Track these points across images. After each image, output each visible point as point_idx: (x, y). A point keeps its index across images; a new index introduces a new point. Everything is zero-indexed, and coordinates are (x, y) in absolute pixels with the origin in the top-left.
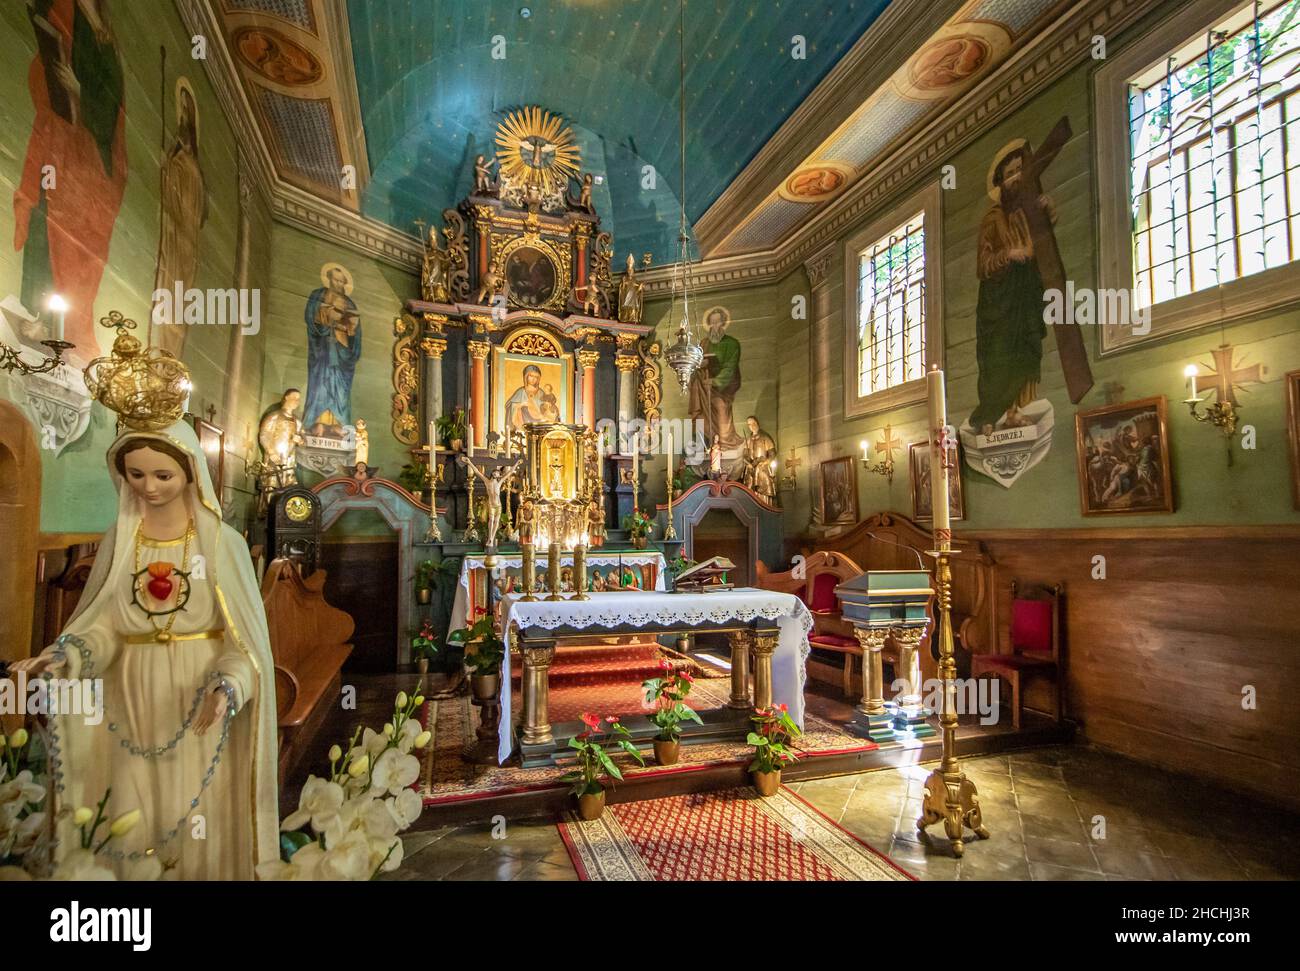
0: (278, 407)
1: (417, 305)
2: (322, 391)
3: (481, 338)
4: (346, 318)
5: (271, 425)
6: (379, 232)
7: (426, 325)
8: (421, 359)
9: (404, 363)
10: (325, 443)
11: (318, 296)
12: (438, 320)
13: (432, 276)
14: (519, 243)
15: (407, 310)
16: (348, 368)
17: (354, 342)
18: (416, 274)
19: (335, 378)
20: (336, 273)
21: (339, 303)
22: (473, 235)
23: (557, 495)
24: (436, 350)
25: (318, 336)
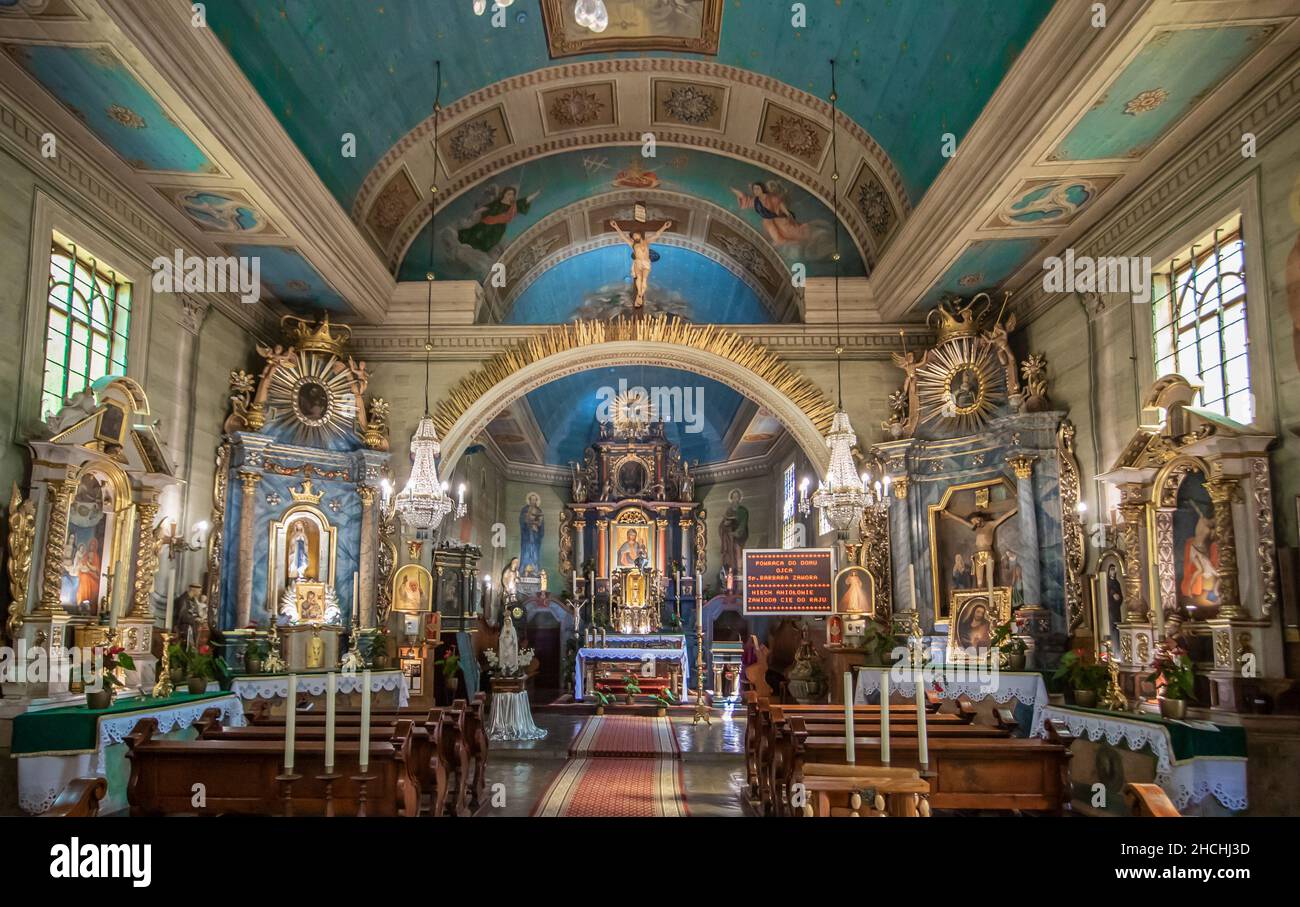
0: (509, 566)
1: (570, 505)
2: (527, 555)
3: (602, 519)
4: (537, 519)
5: (506, 575)
6: (552, 471)
7: (575, 514)
8: (573, 532)
9: (565, 535)
10: (528, 580)
11: (525, 511)
12: (581, 510)
13: (578, 490)
14: (625, 460)
15: (566, 507)
16: (538, 542)
17: (541, 529)
18: (569, 487)
19: (532, 548)
20: (534, 497)
21: (534, 511)
22: (599, 460)
23: (636, 605)
24: (580, 526)
25: (525, 529)
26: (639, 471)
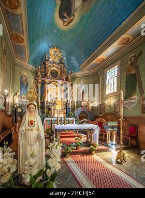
0: (16, 94)
1: (37, 78)
2: (23, 92)
3: (46, 84)
4: (26, 81)
5: (15, 97)
6: (31, 67)
7: (38, 81)
8: (37, 87)
9: (35, 87)
10: (23, 100)
11: (22, 77)
12: (40, 81)
13: (39, 74)
14: (52, 69)
15: (35, 79)
16: (26, 88)
17: (27, 84)
18: (36, 73)
19: (24, 90)
20: (24, 73)
21: (25, 78)
22: (45, 67)
23: (58, 109)
24: (40, 85)
25: (22, 83)
26: (56, 73)
